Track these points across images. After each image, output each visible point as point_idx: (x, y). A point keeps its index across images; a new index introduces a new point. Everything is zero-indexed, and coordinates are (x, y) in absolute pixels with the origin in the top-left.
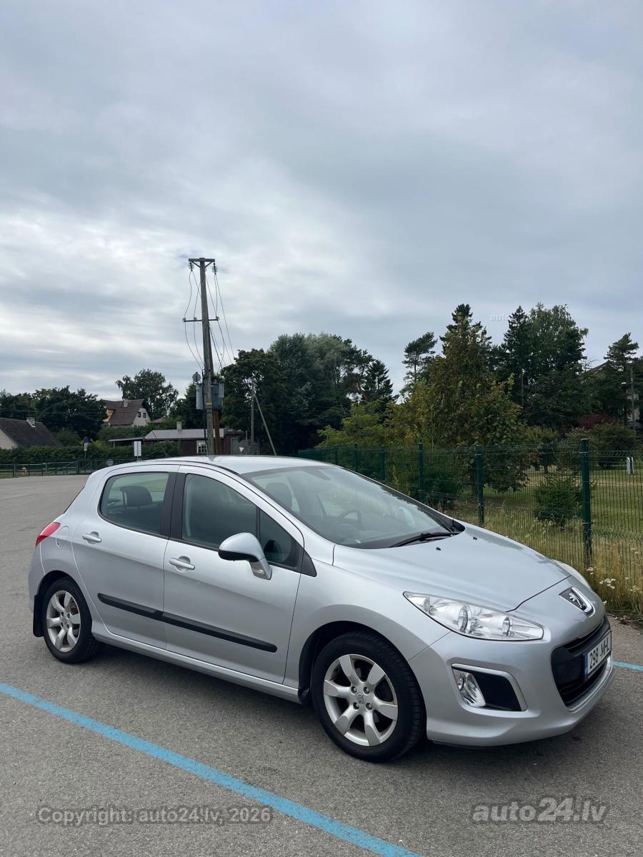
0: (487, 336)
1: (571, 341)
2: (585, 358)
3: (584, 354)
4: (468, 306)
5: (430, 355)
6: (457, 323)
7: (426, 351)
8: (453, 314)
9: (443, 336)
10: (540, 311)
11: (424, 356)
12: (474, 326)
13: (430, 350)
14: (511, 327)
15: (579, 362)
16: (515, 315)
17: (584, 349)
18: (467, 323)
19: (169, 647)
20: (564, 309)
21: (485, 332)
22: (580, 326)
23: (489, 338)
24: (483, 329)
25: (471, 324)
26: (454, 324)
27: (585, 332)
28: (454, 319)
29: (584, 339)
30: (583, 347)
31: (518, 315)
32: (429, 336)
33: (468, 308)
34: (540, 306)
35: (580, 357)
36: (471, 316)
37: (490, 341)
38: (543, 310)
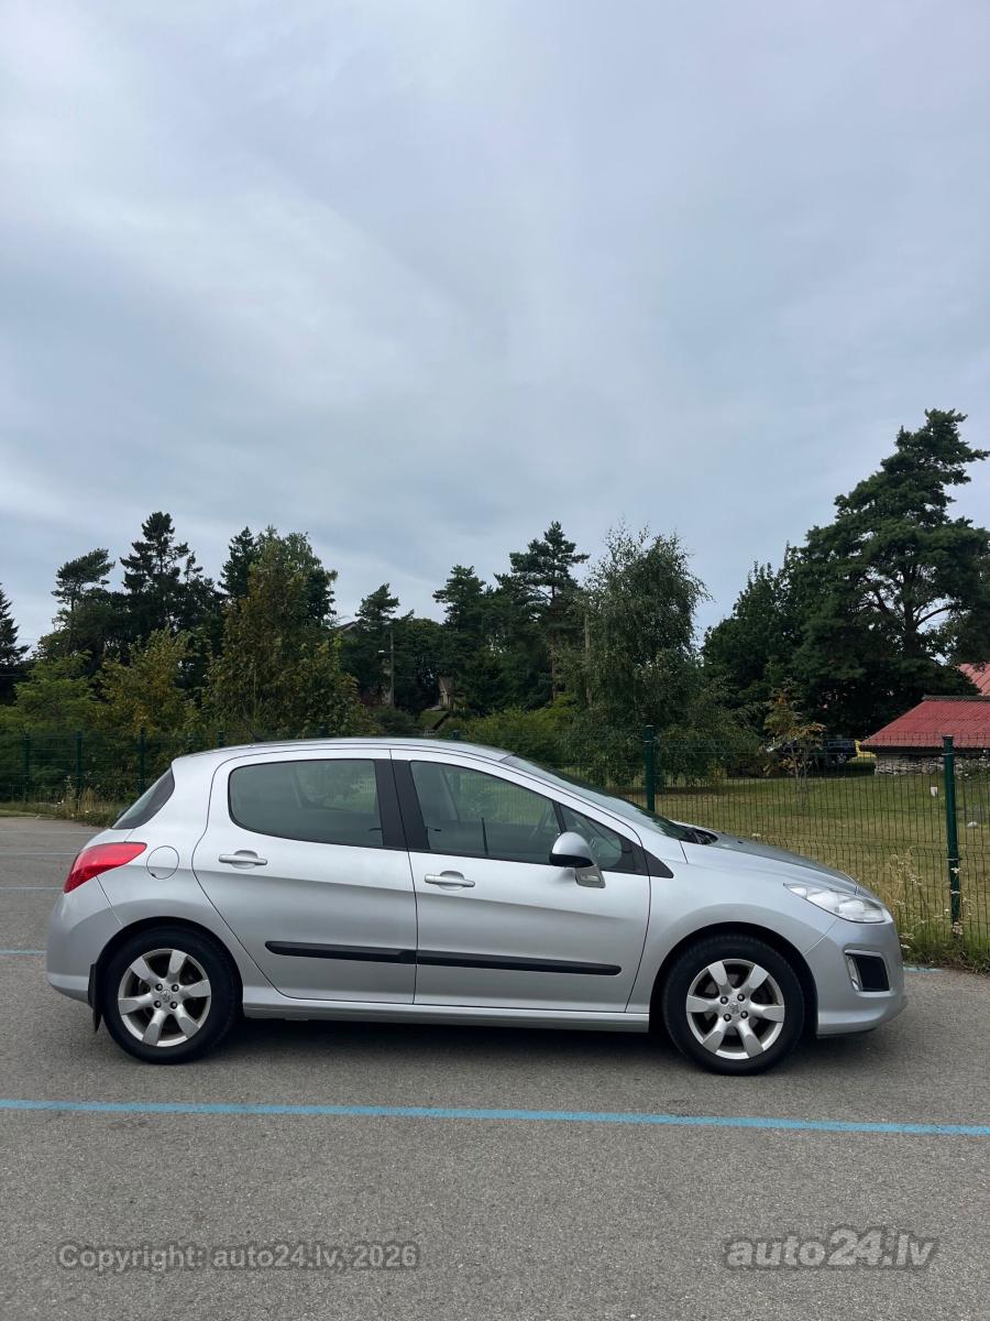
0: (194, 566)
1: (318, 585)
2: (334, 613)
3: (332, 606)
4: (168, 516)
5: (100, 586)
6: (149, 539)
7: (93, 579)
8: (143, 525)
9: (127, 558)
10: (271, 538)
11: (88, 586)
12: (176, 548)
13: (102, 578)
14: (233, 556)
15: (325, 617)
16: (239, 540)
17: (332, 600)
18: (166, 541)
19: (419, 999)
20: (304, 539)
21: (192, 560)
22: (327, 567)
23: (199, 570)
24: (190, 554)
25: (172, 545)
26: (144, 540)
27: (334, 575)
28: (145, 534)
29: (332, 586)
30: (332, 596)
31: (243, 540)
32: (100, 556)
33: (167, 519)
34: (271, 531)
35: (327, 610)
36: (172, 532)
37: (200, 573)
38: (275, 536)
